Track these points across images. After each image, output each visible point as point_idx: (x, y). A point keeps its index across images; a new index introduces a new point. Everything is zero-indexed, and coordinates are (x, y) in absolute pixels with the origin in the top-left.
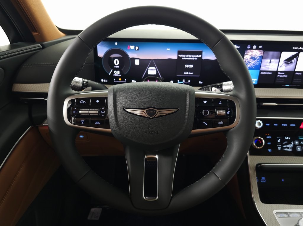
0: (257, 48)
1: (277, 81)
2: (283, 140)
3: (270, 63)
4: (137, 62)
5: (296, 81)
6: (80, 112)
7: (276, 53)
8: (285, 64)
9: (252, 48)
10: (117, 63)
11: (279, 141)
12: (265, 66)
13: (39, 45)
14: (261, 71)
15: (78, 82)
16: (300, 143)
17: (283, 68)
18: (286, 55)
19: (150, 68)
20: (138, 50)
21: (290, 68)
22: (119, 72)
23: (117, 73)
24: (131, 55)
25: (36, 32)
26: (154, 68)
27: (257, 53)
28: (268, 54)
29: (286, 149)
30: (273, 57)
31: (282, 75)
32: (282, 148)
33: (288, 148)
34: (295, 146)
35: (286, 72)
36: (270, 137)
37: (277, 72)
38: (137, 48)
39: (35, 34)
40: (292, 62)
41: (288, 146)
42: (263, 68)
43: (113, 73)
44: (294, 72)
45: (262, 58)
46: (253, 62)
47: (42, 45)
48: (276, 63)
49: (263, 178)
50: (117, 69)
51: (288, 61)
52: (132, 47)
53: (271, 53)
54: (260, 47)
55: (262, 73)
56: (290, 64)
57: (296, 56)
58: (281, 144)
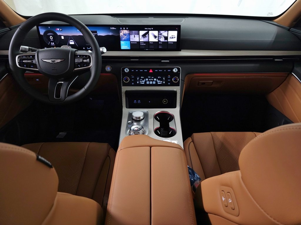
0: (126, 29)
1: (141, 47)
2: (140, 78)
3: (134, 37)
4: (63, 38)
5: (151, 47)
6: (23, 61)
7: (136, 32)
8: (142, 38)
9: (123, 29)
10: (51, 38)
11: (138, 79)
12: (132, 39)
13: (8, 28)
14: (131, 42)
15: (26, 49)
16: (148, 79)
17: (142, 40)
18: (142, 33)
19: (71, 41)
20: (62, 30)
21: (145, 40)
22: (53, 43)
23: (53, 44)
24: (59, 34)
25: (5, 21)
26: (72, 41)
27: (126, 32)
28: (132, 32)
29: (141, 83)
30: (135, 34)
31: (143, 44)
32: (139, 82)
33: (142, 82)
34: (146, 81)
35: (144, 42)
36: (133, 77)
37: (139, 42)
38: (61, 30)
39: (4, 22)
40: (146, 37)
41: (142, 81)
42: (131, 40)
43: (50, 44)
44: (149, 42)
45: (129, 34)
46: (125, 37)
47: (9, 28)
48: (138, 37)
49: (139, 101)
50: (52, 42)
51: (144, 36)
52: (58, 29)
53: (134, 32)
54: (127, 28)
55: (131, 43)
56: (145, 38)
57: (148, 33)
58: (139, 80)
